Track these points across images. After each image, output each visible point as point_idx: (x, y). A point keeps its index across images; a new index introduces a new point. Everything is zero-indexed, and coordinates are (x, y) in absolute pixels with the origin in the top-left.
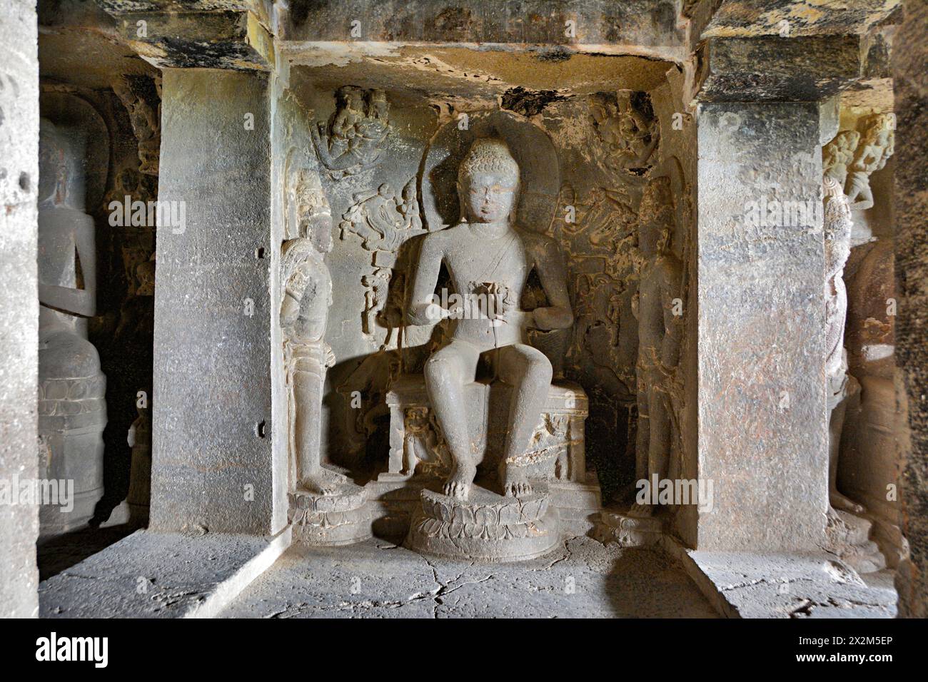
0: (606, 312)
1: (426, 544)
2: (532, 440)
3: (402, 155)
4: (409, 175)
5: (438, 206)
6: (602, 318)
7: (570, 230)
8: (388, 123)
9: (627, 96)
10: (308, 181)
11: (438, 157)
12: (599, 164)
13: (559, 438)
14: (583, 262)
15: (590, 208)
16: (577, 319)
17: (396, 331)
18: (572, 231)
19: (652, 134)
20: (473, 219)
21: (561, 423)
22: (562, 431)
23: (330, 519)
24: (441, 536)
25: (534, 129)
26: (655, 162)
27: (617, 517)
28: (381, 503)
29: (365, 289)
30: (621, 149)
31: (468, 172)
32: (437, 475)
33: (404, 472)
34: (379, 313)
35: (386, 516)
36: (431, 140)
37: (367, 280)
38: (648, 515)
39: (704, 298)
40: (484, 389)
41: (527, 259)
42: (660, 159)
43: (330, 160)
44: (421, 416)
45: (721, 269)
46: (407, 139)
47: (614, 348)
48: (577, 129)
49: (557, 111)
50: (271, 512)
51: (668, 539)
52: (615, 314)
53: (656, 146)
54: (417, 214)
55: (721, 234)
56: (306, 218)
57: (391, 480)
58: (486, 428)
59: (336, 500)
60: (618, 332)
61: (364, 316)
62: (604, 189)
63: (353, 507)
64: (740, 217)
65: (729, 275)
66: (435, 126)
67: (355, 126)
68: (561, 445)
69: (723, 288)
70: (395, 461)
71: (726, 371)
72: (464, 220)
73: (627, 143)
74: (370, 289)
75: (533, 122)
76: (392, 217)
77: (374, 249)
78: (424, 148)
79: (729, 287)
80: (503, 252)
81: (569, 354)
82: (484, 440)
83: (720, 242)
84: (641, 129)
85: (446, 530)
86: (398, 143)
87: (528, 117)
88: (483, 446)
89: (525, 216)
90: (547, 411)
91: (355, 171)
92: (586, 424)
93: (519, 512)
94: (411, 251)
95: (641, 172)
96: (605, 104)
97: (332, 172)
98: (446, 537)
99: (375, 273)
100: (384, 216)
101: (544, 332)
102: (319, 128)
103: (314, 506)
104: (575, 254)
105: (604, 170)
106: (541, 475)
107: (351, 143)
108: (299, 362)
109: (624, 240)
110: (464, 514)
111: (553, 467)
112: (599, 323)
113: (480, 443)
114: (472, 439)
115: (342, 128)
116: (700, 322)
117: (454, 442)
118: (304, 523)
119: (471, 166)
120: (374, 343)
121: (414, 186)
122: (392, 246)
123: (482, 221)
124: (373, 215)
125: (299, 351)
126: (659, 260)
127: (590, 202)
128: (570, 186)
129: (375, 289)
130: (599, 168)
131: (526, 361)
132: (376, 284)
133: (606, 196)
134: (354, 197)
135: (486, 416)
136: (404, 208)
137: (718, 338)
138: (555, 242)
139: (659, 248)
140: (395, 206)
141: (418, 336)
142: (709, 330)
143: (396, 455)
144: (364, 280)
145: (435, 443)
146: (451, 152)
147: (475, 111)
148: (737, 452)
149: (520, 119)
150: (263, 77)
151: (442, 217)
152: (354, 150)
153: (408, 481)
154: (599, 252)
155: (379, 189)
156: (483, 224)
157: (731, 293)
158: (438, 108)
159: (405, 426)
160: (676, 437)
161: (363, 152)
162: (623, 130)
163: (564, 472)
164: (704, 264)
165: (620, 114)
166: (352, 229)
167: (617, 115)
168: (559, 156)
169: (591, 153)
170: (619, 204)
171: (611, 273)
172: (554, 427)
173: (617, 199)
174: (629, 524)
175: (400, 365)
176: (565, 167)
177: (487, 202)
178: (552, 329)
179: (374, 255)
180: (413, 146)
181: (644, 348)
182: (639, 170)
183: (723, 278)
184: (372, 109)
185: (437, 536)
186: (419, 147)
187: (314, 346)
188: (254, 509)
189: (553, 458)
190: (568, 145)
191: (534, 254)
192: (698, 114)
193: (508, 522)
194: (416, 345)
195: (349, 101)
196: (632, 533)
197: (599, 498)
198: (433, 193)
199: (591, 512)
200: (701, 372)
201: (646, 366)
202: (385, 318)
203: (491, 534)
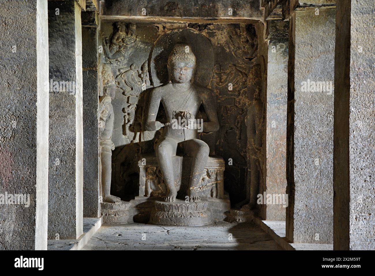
0: (235, 123)
1: (158, 221)
2: (200, 181)
3: (141, 50)
4: (144, 60)
5: (158, 75)
6: (233, 126)
7: (219, 85)
8: (136, 37)
9: (244, 26)
10: (106, 69)
11: (158, 51)
12: (233, 53)
13: (212, 180)
14: (224, 100)
15: (228, 75)
16: (221, 127)
17: (138, 134)
18: (220, 85)
19: (255, 43)
20: (175, 82)
21: (213, 173)
22: (213, 177)
23: (118, 213)
24: (165, 217)
25: (203, 37)
26: (256, 56)
27: (236, 211)
28: (137, 208)
29: (124, 114)
30: (241, 49)
31: (173, 61)
32: (160, 196)
33: (146, 196)
34: (131, 125)
35: (139, 214)
36: (155, 43)
37: (125, 110)
38: (249, 210)
39: (269, 119)
40: (180, 158)
41: (199, 100)
42: (258, 55)
43: (110, 55)
44: (153, 171)
45: (276, 107)
46: (143, 42)
47: (238, 140)
48: (223, 36)
49: (213, 28)
50: (98, 208)
51: (257, 219)
52: (239, 124)
53: (257, 49)
54: (148, 78)
55: (276, 93)
56: (106, 86)
57: (141, 198)
58: (181, 175)
59: (120, 205)
60: (241, 133)
61: (124, 127)
62: (235, 65)
63: (127, 209)
64: (284, 86)
65: (279, 110)
66: (156, 36)
67: (122, 39)
68: (213, 183)
69: (276, 115)
70: (142, 191)
71: (278, 148)
72: (170, 82)
73: (244, 47)
74: (126, 114)
75: (202, 33)
76: (136, 80)
77: (128, 95)
78: (151, 46)
79: (279, 114)
80: (188, 97)
81: (218, 143)
82: (180, 181)
83: (275, 96)
84: (250, 41)
85: (167, 215)
86: (139, 44)
87: (200, 31)
88: (180, 183)
89: (198, 79)
90: (207, 168)
91: (121, 60)
92: (224, 174)
93: (196, 207)
94: (145, 96)
95: (250, 59)
96: (234, 29)
97: (111, 60)
98: (166, 217)
99: (129, 107)
100: (133, 80)
101: (206, 133)
102: (106, 41)
103: (112, 208)
104: (221, 96)
105: (235, 56)
106: (204, 196)
107: (120, 47)
108: (103, 148)
109: (243, 89)
110: (174, 208)
111: (210, 193)
112: (232, 129)
113: (179, 182)
114: (175, 180)
115: (116, 41)
116: (267, 129)
117: (168, 181)
118: (108, 215)
119: (174, 58)
120: (128, 139)
121: (146, 65)
122: (136, 94)
123: (179, 82)
124: (128, 79)
125: (103, 143)
126: (254, 102)
127: (228, 71)
128: (219, 64)
129: (129, 114)
130: (232, 55)
131: (199, 146)
132: (129, 112)
133: (236, 69)
134: (119, 70)
135: (181, 170)
136: (142, 76)
137: (274, 135)
138: (212, 91)
139: (255, 97)
140: (138, 74)
141: (149, 136)
142: (271, 132)
143: (142, 188)
144: (123, 110)
145: (159, 183)
146: (164, 49)
147: (175, 29)
148: (282, 181)
149: (196, 32)
150: (94, 30)
151: (160, 80)
152: (121, 50)
153: (148, 199)
154: (232, 95)
155: (131, 67)
156: (179, 84)
157: (280, 117)
158: (158, 27)
159: (146, 176)
160: (261, 177)
161: (125, 51)
162: (242, 41)
163: (214, 194)
164: (269, 105)
165: (241, 33)
166: (118, 86)
167: (240, 34)
168: (214, 49)
169: (229, 48)
170: (241, 72)
171: (237, 105)
172: (210, 175)
173: (241, 70)
174: (241, 213)
175: (140, 150)
176: (217, 54)
177: (181, 74)
178: (210, 132)
179: (128, 98)
180: (146, 46)
181: (249, 140)
182: (249, 59)
183: (277, 111)
184: (130, 32)
185: (163, 217)
186: (149, 46)
187: (108, 141)
188: (91, 207)
189: (210, 188)
190: (218, 44)
191: (202, 98)
192: (268, 44)
193: (191, 211)
194: (148, 140)
195: (120, 29)
196: (242, 217)
197: (229, 205)
198: (155, 68)
199: (225, 211)
200: (267, 148)
201: (250, 148)
202: (133, 128)
203: (185, 215)
